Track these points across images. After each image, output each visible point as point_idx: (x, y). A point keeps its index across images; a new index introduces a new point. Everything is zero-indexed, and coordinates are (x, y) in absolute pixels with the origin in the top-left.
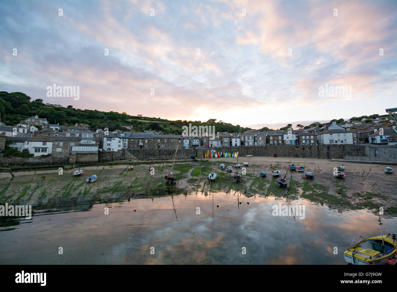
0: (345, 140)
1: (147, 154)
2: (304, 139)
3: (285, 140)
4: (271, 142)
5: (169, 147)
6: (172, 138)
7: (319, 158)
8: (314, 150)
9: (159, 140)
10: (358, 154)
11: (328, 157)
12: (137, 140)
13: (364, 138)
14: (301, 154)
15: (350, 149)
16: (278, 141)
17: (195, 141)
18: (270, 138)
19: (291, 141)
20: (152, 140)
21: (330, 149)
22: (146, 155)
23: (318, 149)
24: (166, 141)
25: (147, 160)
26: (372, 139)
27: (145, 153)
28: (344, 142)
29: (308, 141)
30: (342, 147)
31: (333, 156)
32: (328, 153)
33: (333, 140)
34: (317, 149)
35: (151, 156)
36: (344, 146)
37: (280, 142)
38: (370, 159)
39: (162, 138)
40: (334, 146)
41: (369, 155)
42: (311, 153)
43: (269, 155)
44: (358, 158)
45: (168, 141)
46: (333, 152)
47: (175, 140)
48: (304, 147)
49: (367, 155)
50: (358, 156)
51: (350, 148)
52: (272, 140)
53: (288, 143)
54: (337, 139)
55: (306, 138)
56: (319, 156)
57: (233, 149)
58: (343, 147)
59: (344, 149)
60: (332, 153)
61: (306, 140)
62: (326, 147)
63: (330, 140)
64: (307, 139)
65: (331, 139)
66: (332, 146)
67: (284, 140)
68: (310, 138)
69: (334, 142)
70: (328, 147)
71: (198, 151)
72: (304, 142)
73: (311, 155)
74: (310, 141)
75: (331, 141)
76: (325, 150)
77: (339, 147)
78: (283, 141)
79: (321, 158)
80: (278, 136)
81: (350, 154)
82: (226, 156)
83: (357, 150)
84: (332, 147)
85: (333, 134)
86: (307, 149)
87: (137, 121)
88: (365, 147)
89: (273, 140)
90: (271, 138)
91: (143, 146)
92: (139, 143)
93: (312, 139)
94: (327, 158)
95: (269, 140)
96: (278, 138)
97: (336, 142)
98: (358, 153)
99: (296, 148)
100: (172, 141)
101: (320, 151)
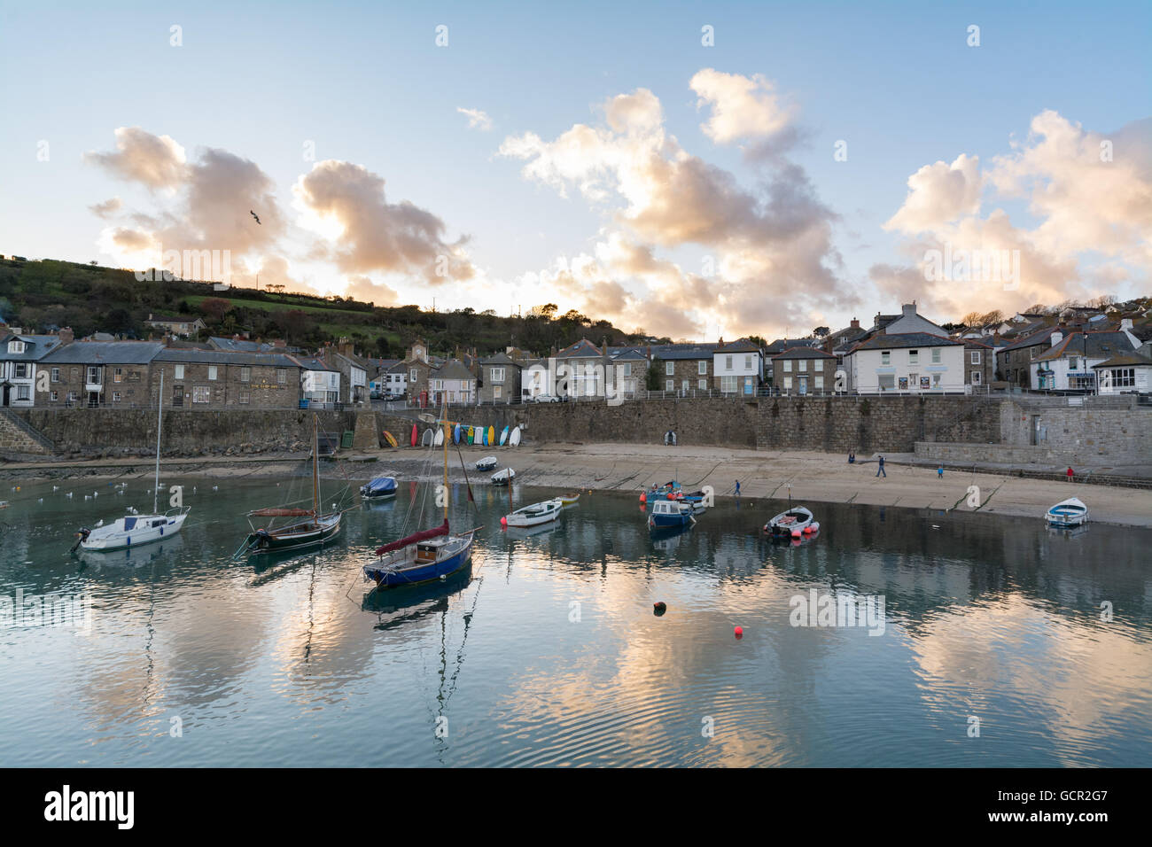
0: (937, 378)
1: (105, 428)
2: (788, 374)
3: (719, 378)
4: (670, 386)
5: (230, 402)
6: (245, 366)
7: (828, 450)
8: (814, 416)
9: (180, 373)
10: (973, 436)
11: (862, 445)
12: (76, 372)
13: (1017, 370)
14: (766, 434)
15: (945, 412)
16: (696, 381)
17: (398, 380)
18: (664, 369)
19: (741, 379)
20: (145, 370)
21: (872, 413)
22: (96, 433)
23: (829, 413)
24: (213, 374)
25: (93, 458)
26: (1041, 372)
27: (97, 426)
28: (932, 382)
29: (803, 382)
30: (917, 406)
31: (881, 441)
32: (862, 429)
33: (891, 378)
34: (823, 413)
35: (121, 440)
36: (922, 400)
37: (703, 384)
38: (1010, 454)
39: (198, 364)
40: (890, 399)
41: (1011, 439)
42: (802, 429)
43: (647, 436)
44: (967, 452)
45: (223, 377)
46: (881, 427)
47: (258, 372)
48: (776, 405)
49: (1005, 439)
50: (970, 440)
51: (944, 409)
52: (672, 377)
53: (728, 387)
54: (905, 374)
55: (795, 367)
56: (828, 442)
57: (515, 413)
58: (920, 404)
59: (922, 412)
60: (879, 429)
61: (796, 375)
62: (858, 405)
63: (882, 378)
64: (801, 373)
65: (886, 371)
66: (878, 399)
67: (715, 375)
68: (811, 367)
69: (896, 383)
70: (867, 405)
71: (359, 417)
72: (788, 383)
73: (802, 436)
74: (810, 381)
75: (885, 380)
76: (853, 419)
77: (905, 405)
78: (711, 379)
79: (835, 451)
80: (696, 360)
81: (941, 434)
82: (478, 440)
83: (970, 418)
84: (879, 404)
85: (893, 352)
86: (789, 414)
87: (225, 305)
88: (998, 405)
89: (678, 379)
90: (670, 368)
91: (103, 396)
92: (84, 383)
93: (819, 373)
94: (858, 448)
95: (663, 375)
96: (696, 367)
97: (903, 383)
98: (972, 427)
99: (749, 407)
100: (245, 375)
101: (836, 423)
